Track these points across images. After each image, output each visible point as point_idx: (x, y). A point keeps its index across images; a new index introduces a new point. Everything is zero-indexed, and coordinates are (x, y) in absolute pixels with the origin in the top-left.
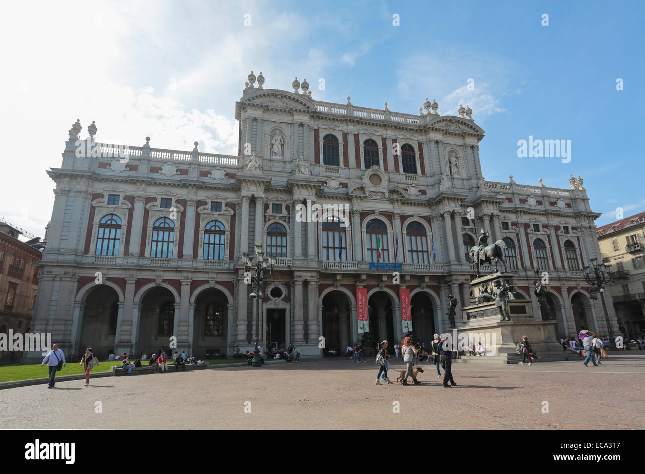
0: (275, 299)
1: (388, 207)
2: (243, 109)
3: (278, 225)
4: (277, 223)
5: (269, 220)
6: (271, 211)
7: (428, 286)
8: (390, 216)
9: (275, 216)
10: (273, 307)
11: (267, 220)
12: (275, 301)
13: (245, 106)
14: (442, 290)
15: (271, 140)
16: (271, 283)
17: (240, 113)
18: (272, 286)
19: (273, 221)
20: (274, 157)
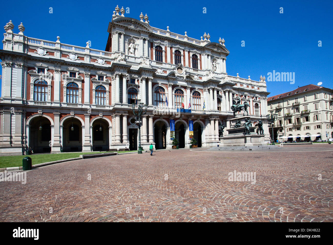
0: (133, 124)
1: (185, 84)
2: (113, 27)
3: (133, 89)
4: (133, 88)
5: (129, 86)
6: (130, 82)
7: (200, 120)
8: (185, 88)
9: (132, 85)
10: (131, 127)
11: (128, 86)
12: (133, 125)
13: (114, 25)
14: (206, 121)
15: (129, 46)
16: (130, 117)
17: (111, 29)
18: (131, 118)
19: (131, 87)
20: (130, 55)
